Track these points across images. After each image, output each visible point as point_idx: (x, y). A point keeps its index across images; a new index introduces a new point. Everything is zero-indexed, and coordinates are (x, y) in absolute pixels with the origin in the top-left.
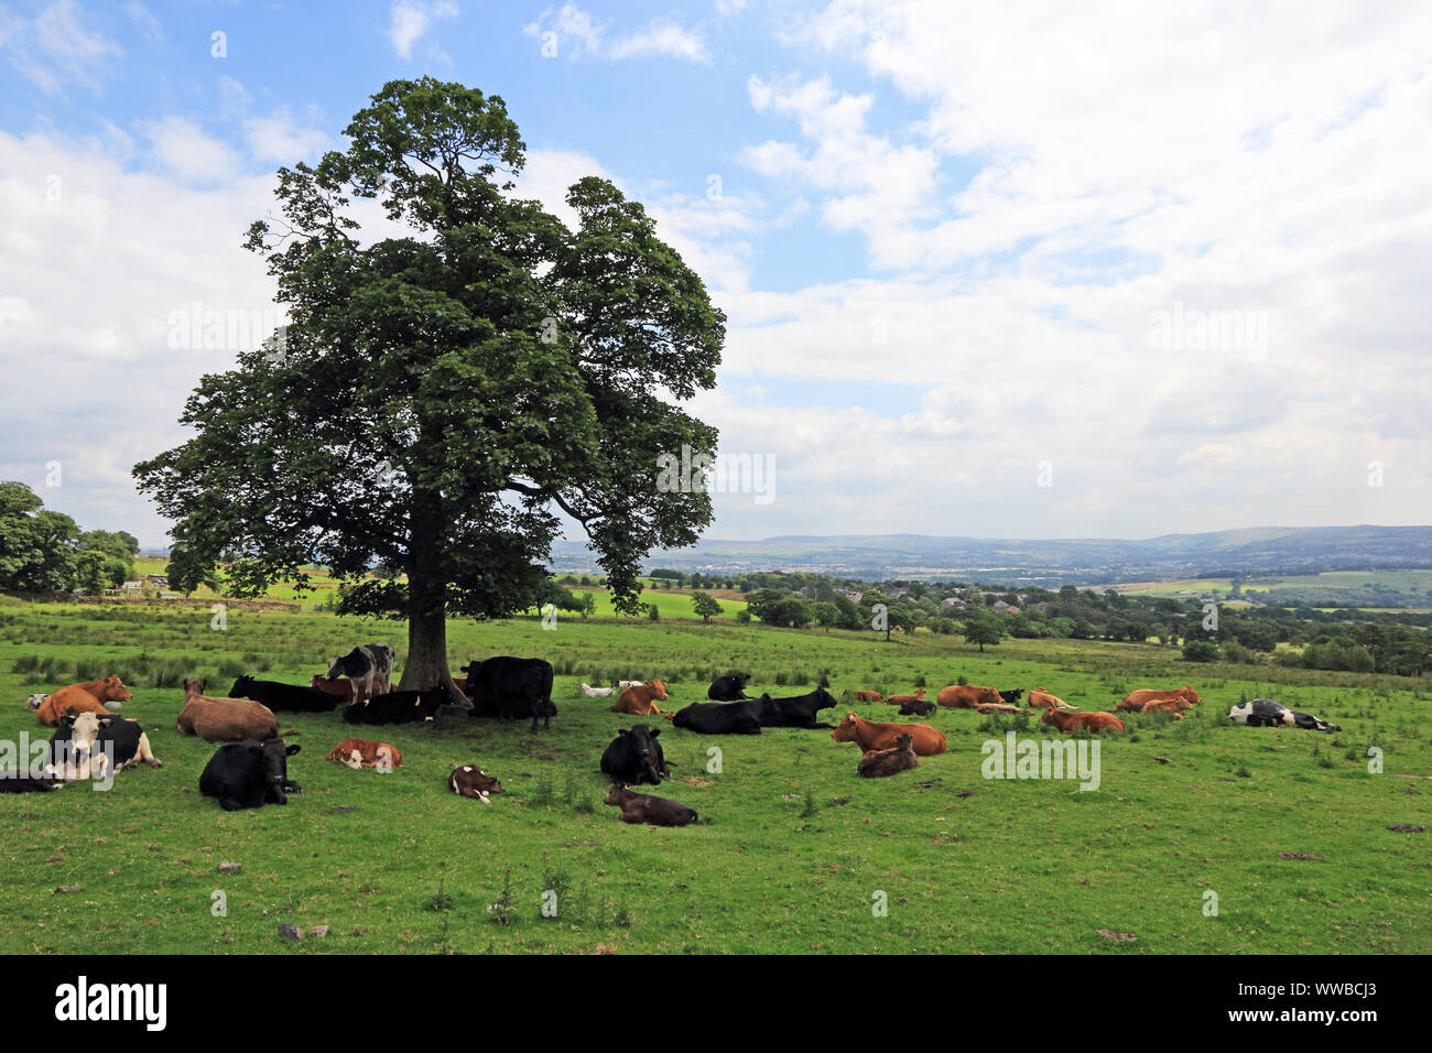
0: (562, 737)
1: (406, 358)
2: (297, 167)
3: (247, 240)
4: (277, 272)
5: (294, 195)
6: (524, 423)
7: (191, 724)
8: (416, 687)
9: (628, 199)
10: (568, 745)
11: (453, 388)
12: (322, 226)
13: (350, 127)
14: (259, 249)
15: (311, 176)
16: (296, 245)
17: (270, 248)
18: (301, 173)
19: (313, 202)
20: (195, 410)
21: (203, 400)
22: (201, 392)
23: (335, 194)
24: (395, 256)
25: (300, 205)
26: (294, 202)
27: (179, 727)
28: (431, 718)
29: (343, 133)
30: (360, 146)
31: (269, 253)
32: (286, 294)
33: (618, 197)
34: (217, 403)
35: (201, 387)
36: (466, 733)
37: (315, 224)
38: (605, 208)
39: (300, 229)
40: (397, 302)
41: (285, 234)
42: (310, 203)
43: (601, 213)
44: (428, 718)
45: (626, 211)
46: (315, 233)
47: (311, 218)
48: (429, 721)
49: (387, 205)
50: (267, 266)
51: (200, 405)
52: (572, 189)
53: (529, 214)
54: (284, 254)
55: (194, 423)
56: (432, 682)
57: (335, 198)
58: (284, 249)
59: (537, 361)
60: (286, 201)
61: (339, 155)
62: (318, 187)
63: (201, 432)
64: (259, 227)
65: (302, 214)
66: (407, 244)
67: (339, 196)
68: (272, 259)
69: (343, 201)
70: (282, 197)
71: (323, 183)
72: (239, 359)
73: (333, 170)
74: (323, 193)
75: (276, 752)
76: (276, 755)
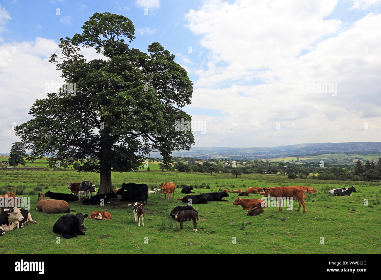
0: (152, 207)
2: (66, 38)
3: (50, 59)
4: (59, 69)
5: (65, 47)
6: (146, 114)
9: (165, 49)
10: (155, 209)
12: (72, 56)
13: (84, 26)
14: (54, 62)
15: (70, 41)
16: (64, 61)
17: (57, 62)
18: (67, 40)
19: (70, 49)
20: (33, 110)
21: (36, 107)
22: (35, 105)
23: (76, 47)
24: (97, 64)
25: (66, 49)
26: (65, 49)
27: (37, 209)
28: (109, 202)
29: (81, 28)
30: (86, 32)
31: (57, 64)
32: (65, 75)
33: (162, 49)
34: (40, 108)
35: (35, 103)
36: (122, 207)
37: (70, 55)
38: (158, 52)
39: (66, 56)
41: (61, 58)
42: (69, 49)
43: (157, 54)
44: (108, 202)
45: (164, 53)
46: (71, 58)
47: (69, 53)
48: (109, 203)
49: (96, 49)
50: (56, 68)
51: (35, 109)
52: (149, 46)
53: (136, 52)
54: (61, 64)
55: (33, 114)
56: (108, 191)
57: (77, 48)
60: (62, 49)
61: (79, 35)
62: (72, 44)
63: (35, 117)
64: (54, 56)
65: (67, 52)
66: (100, 61)
68: (57, 65)
69: (79, 49)
70: (61, 47)
71: (74, 43)
72: (47, 95)
73: (77, 39)
74: (74, 46)
75: (81, 217)
76: (80, 218)
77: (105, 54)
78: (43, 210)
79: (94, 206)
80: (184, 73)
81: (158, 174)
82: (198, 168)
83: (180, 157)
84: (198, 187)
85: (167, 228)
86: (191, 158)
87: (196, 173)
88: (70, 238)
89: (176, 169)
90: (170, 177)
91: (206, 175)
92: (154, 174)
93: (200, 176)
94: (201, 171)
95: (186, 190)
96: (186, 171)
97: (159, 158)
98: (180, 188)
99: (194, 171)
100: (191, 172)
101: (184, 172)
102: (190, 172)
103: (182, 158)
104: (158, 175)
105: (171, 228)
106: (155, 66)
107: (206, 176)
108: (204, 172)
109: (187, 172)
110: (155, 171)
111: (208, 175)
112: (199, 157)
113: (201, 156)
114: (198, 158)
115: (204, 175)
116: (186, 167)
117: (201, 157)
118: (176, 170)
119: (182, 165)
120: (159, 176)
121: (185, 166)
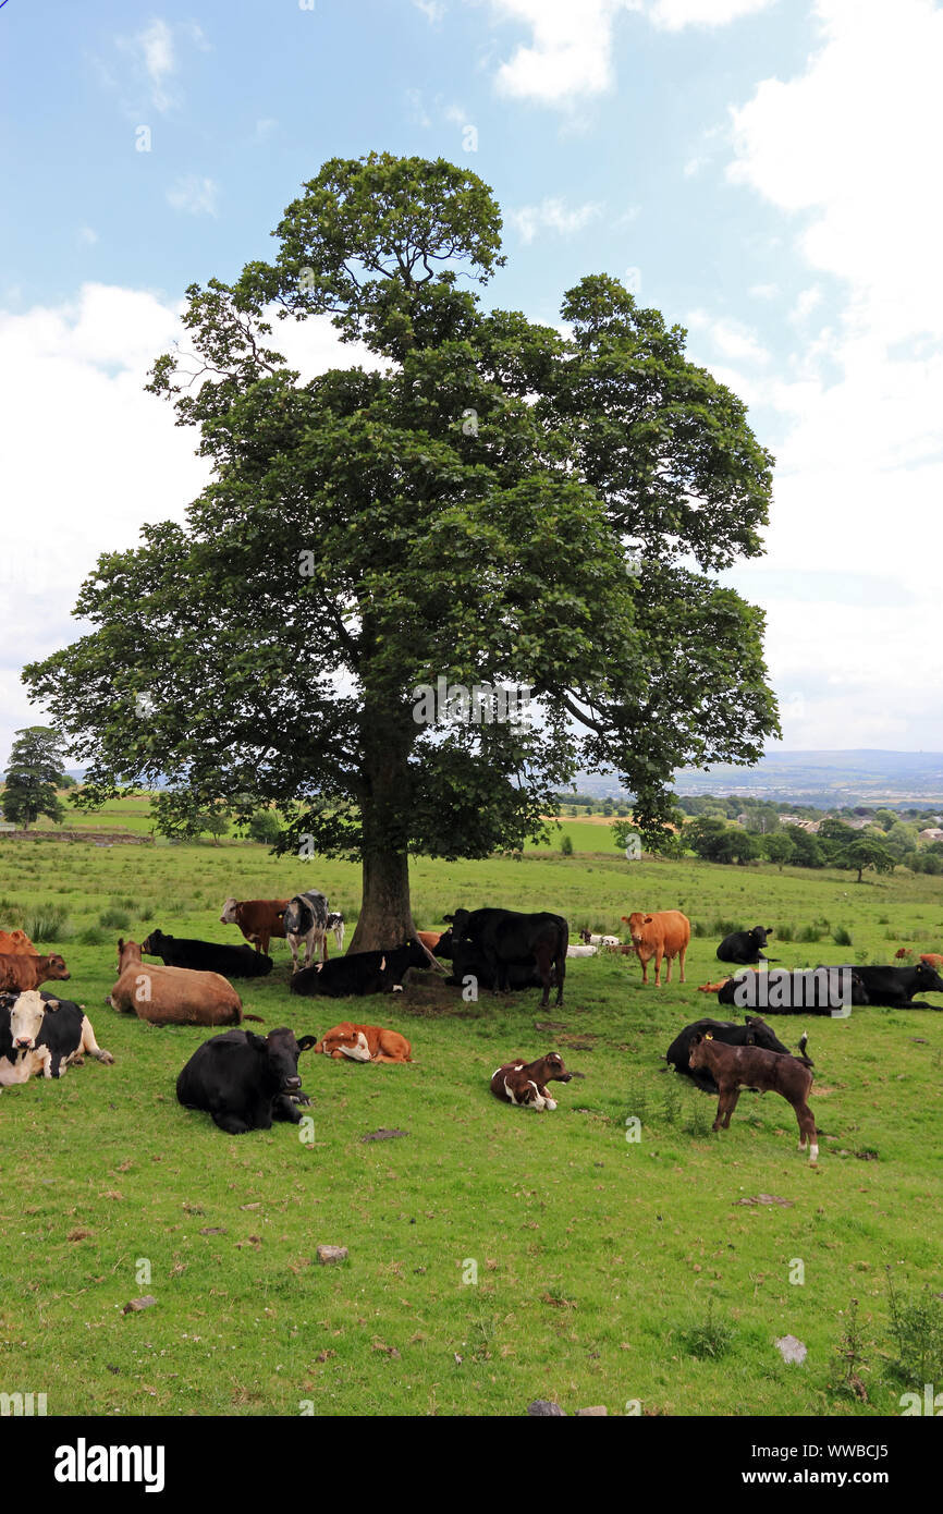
0: (585, 1016)
1: (385, 520)
2: (209, 285)
3: (150, 380)
4: (187, 422)
5: (206, 322)
6: (557, 600)
7: (129, 999)
8: (375, 946)
9: (641, 305)
10: (599, 1028)
11: (461, 555)
12: (238, 361)
13: (281, 225)
14: (165, 393)
15: (227, 295)
16: (208, 385)
17: (178, 390)
18: (214, 292)
19: (230, 329)
20: (90, 599)
21: (101, 585)
22: (99, 577)
23: (255, 318)
24: (342, 391)
25: (214, 333)
26: (205, 331)
27: (113, 1003)
28: (400, 988)
29: (272, 234)
30: (293, 249)
31: (177, 397)
32: (210, 444)
33: (625, 303)
34: (117, 589)
35: (98, 570)
36: (456, 1010)
37: (230, 359)
38: (607, 320)
39: (212, 364)
40: (366, 445)
41: (195, 373)
42: (226, 331)
43: (602, 327)
44: (396, 987)
45: (638, 323)
46: (233, 369)
47: (227, 351)
48: (398, 991)
49: (338, 323)
50: (173, 415)
51: (97, 592)
52: (568, 295)
53: (508, 326)
54: (194, 397)
55: (91, 615)
56: (394, 940)
57: (256, 323)
58: (194, 392)
59: (567, 517)
60: (197, 331)
61: (264, 264)
62: (232, 309)
63: (99, 626)
64: (166, 363)
65: (216, 346)
66: (355, 375)
67: (262, 320)
68: (180, 404)
69: (265, 328)
70: (191, 326)
71: (243, 303)
72: (143, 532)
73: (259, 286)
74: (243, 318)
75: (286, 1047)
76: (286, 1051)
77: (376, 343)
78: (137, 1008)
79: (337, 1002)
80: (732, 412)
81: (609, 868)
82: (794, 845)
83: (707, 797)
84: (794, 937)
85: (654, 1117)
86: (760, 802)
87: (785, 868)
88: (243, 1132)
89: (693, 849)
90: (664, 883)
91: (830, 879)
92: (590, 871)
93: (801, 884)
94: (808, 863)
95: (740, 948)
96: (735, 860)
97: (615, 799)
98: (709, 936)
99: (775, 859)
100: (762, 867)
101: (729, 862)
102: (756, 865)
103: (721, 800)
104: (608, 874)
105: (670, 1120)
106: (596, 386)
107: (833, 887)
108: (820, 866)
109: (740, 863)
110: (597, 854)
111: (842, 881)
112: (796, 798)
113: (810, 791)
114: (795, 803)
115: (822, 879)
116: (737, 843)
117: (808, 797)
118: (690, 853)
119: (718, 833)
120: (614, 880)
121: (733, 838)
